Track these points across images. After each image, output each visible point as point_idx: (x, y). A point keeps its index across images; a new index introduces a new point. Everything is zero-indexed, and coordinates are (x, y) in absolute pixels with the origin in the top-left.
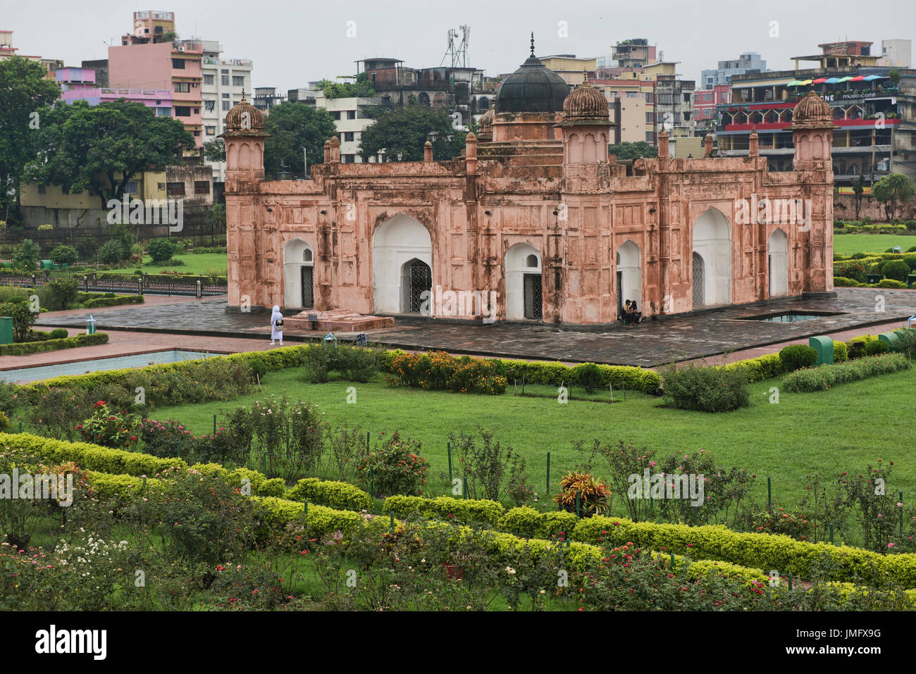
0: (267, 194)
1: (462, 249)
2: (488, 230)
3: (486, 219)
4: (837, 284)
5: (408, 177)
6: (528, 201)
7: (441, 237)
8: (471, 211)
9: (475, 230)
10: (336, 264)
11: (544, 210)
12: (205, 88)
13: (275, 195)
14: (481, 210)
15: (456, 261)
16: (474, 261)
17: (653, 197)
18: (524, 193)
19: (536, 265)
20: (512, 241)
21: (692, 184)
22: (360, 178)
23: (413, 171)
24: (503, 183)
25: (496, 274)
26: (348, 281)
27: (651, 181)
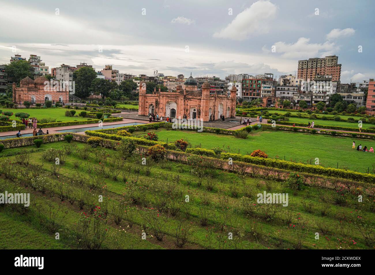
0: (146, 96)
1: (182, 107)
2: (187, 104)
3: (187, 102)
4: (236, 116)
5: (173, 95)
6: (195, 100)
7: (179, 105)
8: (184, 101)
9: (185, 105)
10: (159, 109)
11: (198, 102)
12: (117, 78)
13: (148, 96)
14: (186, 101)
15: (181, 109)
16: (184, 110)
17: (214, 101)
18: (194, 99)
19: (195, 111)
20: (191, 107)
21: (219, 99)
22: (164, 94)
23: (174, 94)
24: (190, 97)
25: (188, 112)
26: (161, 112)
27: (214, 98)
